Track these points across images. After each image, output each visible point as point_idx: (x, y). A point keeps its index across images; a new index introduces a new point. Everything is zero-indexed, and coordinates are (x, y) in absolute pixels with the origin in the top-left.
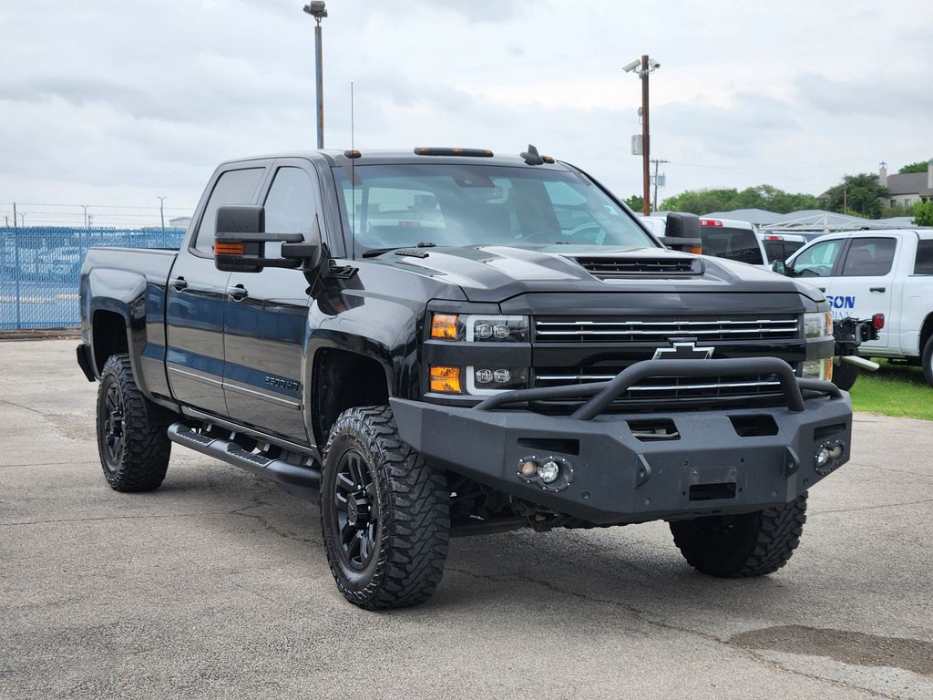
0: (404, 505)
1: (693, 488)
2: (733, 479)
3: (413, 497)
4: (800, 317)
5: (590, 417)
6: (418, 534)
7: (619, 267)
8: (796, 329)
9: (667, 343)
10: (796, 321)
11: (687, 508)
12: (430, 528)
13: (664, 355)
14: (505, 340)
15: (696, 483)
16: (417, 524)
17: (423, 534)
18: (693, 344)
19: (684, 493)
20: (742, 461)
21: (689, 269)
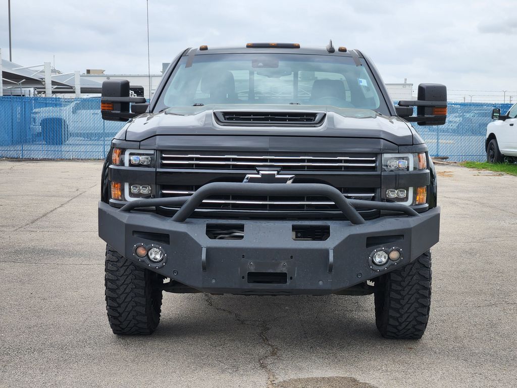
0: (112, 269)
1: (250, 274)
2: (284, 270)
3: (120, 264)
4: (379, 157)
5: (182, 220)
6: (122, 289)
7: (253, 118)
8: (374, 165)
9: (255, 172)
10: (374, 159)
11: (246, 288)
12: (130, 286)
13: (252, 180)
14: (148, 166)
15: (253, 271)
16: (121, 283)
17: (125, 289)
18: (276, 172)
19: (243, 277)
20: (292, 257)
21: (311, 120)
